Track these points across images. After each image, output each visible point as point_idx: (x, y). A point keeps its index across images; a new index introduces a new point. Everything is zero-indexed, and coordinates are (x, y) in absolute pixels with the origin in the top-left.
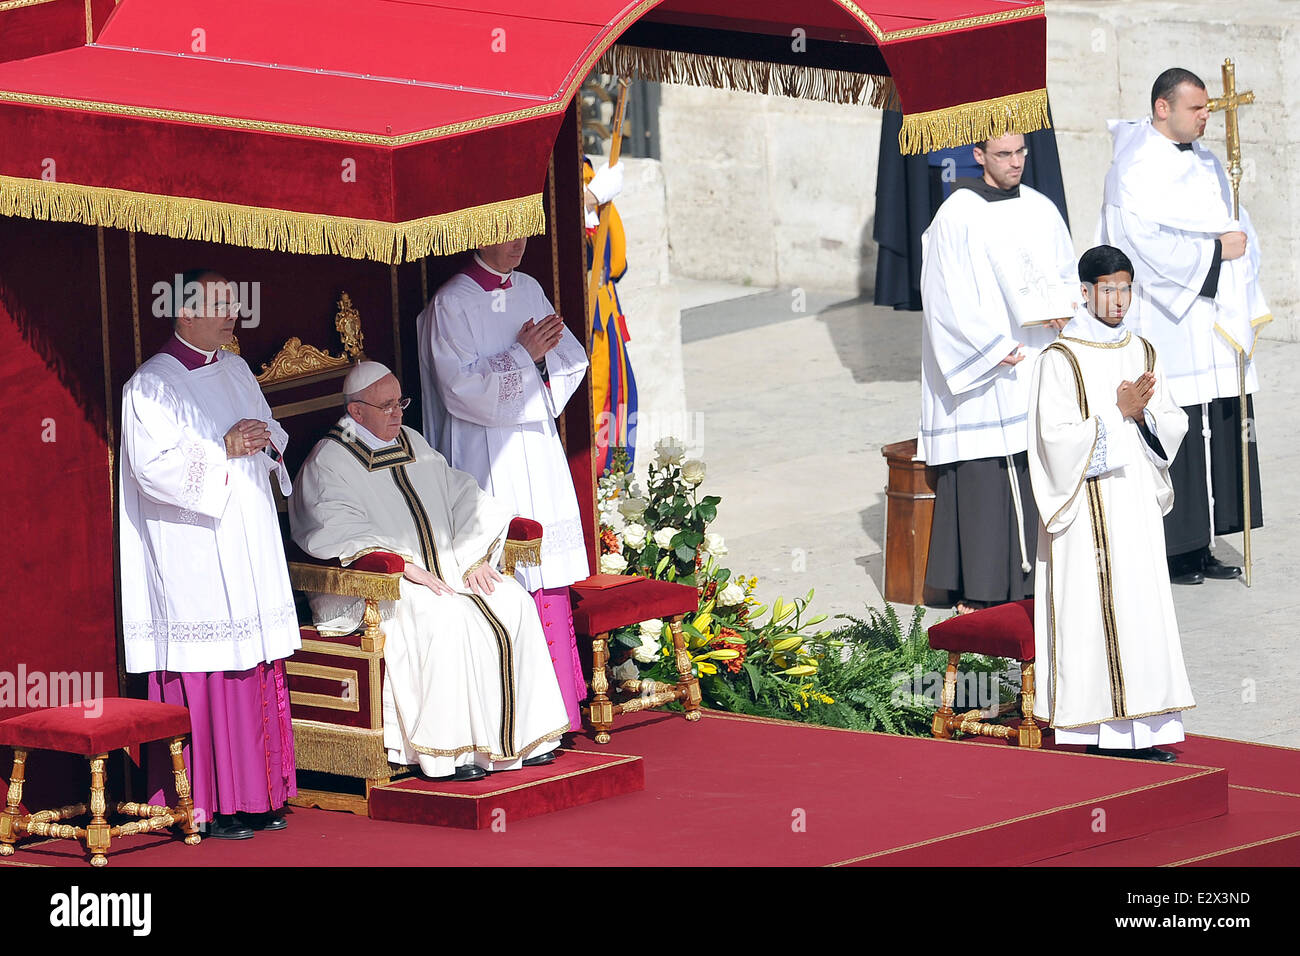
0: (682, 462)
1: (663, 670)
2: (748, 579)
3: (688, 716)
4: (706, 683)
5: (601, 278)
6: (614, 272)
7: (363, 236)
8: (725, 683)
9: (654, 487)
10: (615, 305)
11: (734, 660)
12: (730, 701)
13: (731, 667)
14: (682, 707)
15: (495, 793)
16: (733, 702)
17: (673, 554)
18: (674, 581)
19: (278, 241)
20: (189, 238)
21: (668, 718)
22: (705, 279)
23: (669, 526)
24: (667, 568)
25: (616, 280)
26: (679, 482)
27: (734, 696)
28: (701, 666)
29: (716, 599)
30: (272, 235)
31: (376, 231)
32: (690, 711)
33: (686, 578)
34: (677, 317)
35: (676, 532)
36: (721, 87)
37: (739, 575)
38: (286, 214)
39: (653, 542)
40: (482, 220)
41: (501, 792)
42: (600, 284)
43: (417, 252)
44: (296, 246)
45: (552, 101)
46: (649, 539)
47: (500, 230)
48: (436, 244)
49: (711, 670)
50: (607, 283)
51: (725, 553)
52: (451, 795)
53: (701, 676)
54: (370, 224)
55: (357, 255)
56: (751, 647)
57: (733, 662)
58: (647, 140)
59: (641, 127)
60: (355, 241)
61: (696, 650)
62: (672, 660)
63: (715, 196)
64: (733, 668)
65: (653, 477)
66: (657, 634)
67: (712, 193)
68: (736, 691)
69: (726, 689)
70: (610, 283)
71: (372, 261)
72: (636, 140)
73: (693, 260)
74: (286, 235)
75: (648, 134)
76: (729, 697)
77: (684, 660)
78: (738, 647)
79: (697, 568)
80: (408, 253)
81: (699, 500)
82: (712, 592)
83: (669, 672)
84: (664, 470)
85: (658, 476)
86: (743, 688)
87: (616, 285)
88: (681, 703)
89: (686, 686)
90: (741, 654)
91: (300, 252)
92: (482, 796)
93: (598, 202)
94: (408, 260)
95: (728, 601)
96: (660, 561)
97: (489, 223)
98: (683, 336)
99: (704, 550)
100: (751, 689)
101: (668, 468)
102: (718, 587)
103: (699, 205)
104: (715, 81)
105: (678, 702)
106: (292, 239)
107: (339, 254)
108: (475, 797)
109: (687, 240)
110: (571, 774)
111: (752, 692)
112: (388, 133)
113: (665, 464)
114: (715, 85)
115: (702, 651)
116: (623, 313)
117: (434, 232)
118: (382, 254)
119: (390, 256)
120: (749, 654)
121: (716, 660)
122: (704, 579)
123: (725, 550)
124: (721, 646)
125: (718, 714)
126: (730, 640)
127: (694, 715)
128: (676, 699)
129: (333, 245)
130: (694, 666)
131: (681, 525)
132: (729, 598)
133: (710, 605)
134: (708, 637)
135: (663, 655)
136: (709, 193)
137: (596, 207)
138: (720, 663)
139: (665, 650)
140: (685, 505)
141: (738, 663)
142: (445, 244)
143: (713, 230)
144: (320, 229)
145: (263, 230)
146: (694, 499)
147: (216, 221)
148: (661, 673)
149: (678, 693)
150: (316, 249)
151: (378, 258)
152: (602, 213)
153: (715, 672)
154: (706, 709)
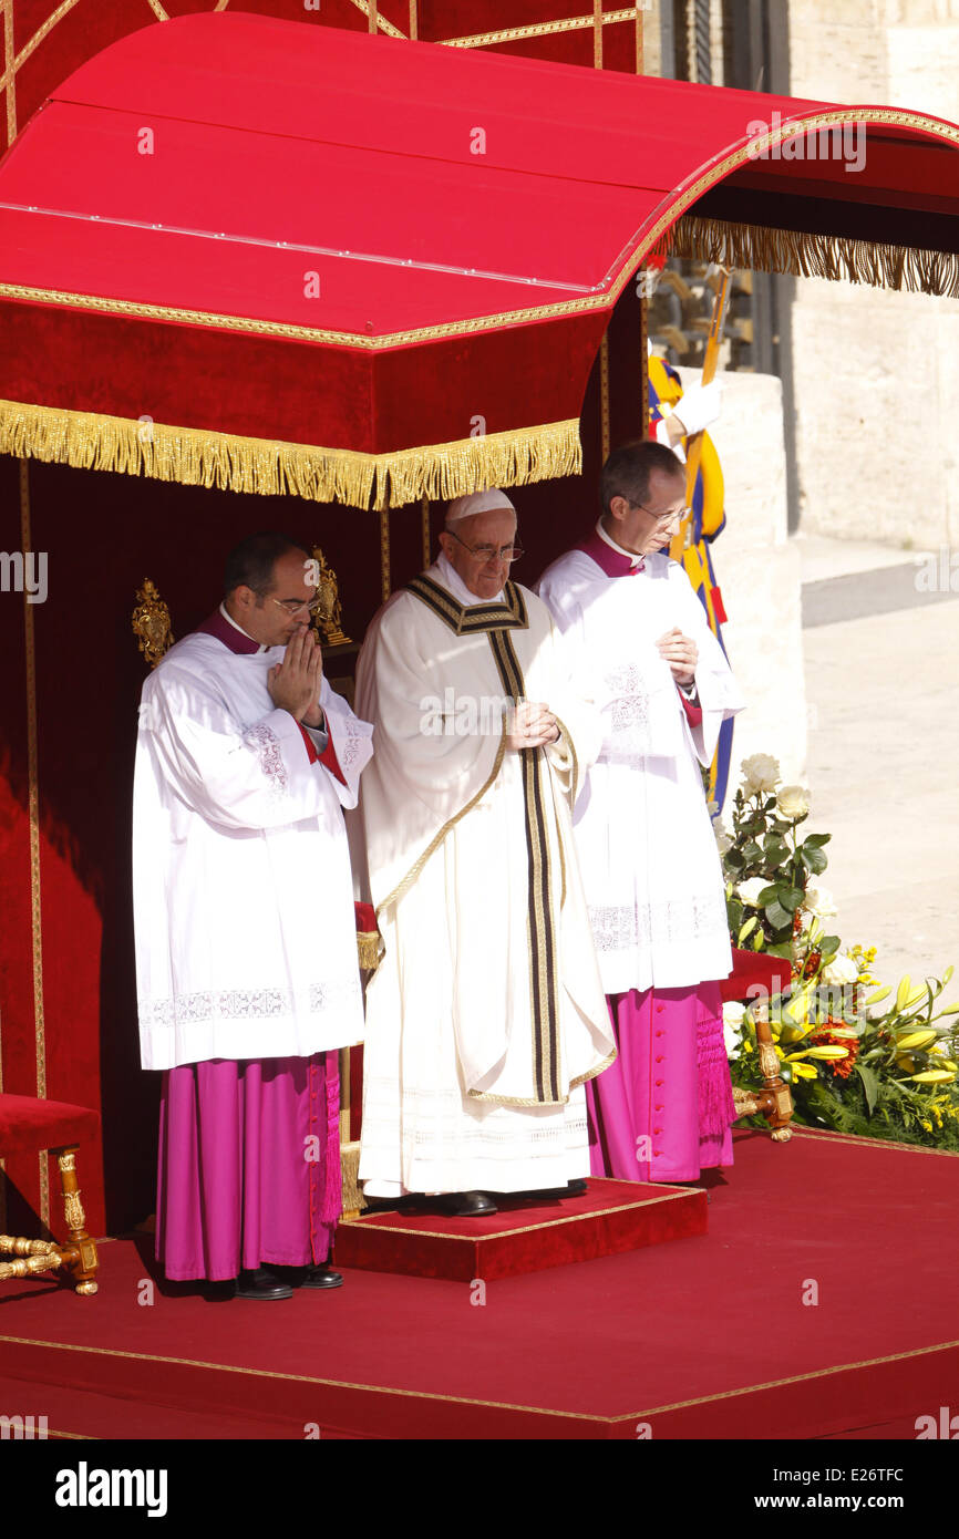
0: (778, 788)
1: (744, 1073)
2: (865, 951)
3: (775, 1135)
4: (801, 1091)
5: (689, 535)
6: (708, 527)
7: (333, 471)
8: (831, 1091)
9: (742, 821)
10: (707, 573)
11: (842, 1060)
12: (835, 1116)
13: (839, 1071)
14: (766, 1122)
15: (502, 1234)
16: (840, 1118)
17: (762, 914)
18: (763, 951)
19: (216, 475)
20: (96, 468)
21: (748, 1137)
22: (850, 540)
23: (758, 875)
24: (754, 932)
25: (710, 538)
26: (773, 817)
27: (841, 1110)
28: (796, 1067)
29: (820, 976)
30: (208, 467)
31: (350, 465)
32: (777, 1129)
33: (779, 946)
34: (798, 592)
35: (768, 884)
36: (838, 278)
37: (853, 945)
38: (228, 440)
39: (736, 896)
40: (496, 453)
41: (510, 1233)
42: (687, 543)
43: (405, 494)
44: (240, 483)
45: (596, 293)
46: (730, 893)
47: (519, 468)
48: (432, 486)
49: (810, 1073)
50: (697, 543)
51: (833, 915)
52: (441, 1235)
53: (796, 1081)
54: (342, 455)
55: (323, 497)
56: (865, 1042)
57: (841, 1063)
58: (775, 347)
59: (767, 329)
60: (321, 477)
61: (789, 1045)
62: (755, 1056)
63: (866, 425)
64: (841, 1072)
65: (741, 808)
66: (736, 1021)
67: (862, 421)
68: (845, 1103)
69: (829, 1100)
70: (702, 542)
71: (343, 506)
72: (760, 348)
73: (834, 513)
74: (228, 467)
75: (777, 339)
76: (833, 1111)
77: (772, 1058)
78: (848, 1043)
79: (795, 934)
80: (393, 496)
81: (800, 841)
82: (813, 967)
83: (752, 1075)
84: (753, 799)
85: (747, 807)
86: (855, 1098)
87: (711, 546)
88: (765, 1118)
89: (773, 1094)
90: (851, 1053)
91: (246, 490)
92: (484, 1238)
93: (686, 433)
94: (393, 504)
95: (836, 979)
96: (744, 922)
97: (505, 458)
98: (804, 617)
99: (806, 910)
100: (865, 1100)
101: (758, 796)
102: (822, 961)
103: (844, 439)
104: (829, 271)
105: (761, 1116)
106: (236, 473)
107: (299, 496)
108: (474, 1239)
109: (825, 486)
110: (607, 1211)
111: (866, 1105)
112: (369, 332)
113: (755, 791)
114: (829, 276)
115: (799, 1047)
116: (718, 584)
117: (428, 468)
118: (356, 497)
119: (367, 499)
120: (863, 1053)
121: (818, 1060)
122: (804, 949)
123: (835, 909)
124: (825, 1040)
125: (815, 1134)
126: (836, 1032)
127: (783, 1134)
128: (758, 1112)
129: (291, 482)
130: (785, 1066)
131: (774, 874)
132: (838, 975)
133: (812, 984)
134: (807, 1029)
135: (744, 1050)
136: (857, 422)
137: (683, 439)
138: (822, 1064)
139: (747, 1045)
140: (781, 847)
141: (848, 1064)
142: (443, 485)
143: (862, 472)
144: (274, 461)
145: (196, 459)
146: (794, 840)
147: (133, 446)
148: (741, 1075)
149: (761, 1104)
150: (267, 487)
151: (352, 501)
152: (691, 446)
153: (815, 1077)
154: (802, 1127)
